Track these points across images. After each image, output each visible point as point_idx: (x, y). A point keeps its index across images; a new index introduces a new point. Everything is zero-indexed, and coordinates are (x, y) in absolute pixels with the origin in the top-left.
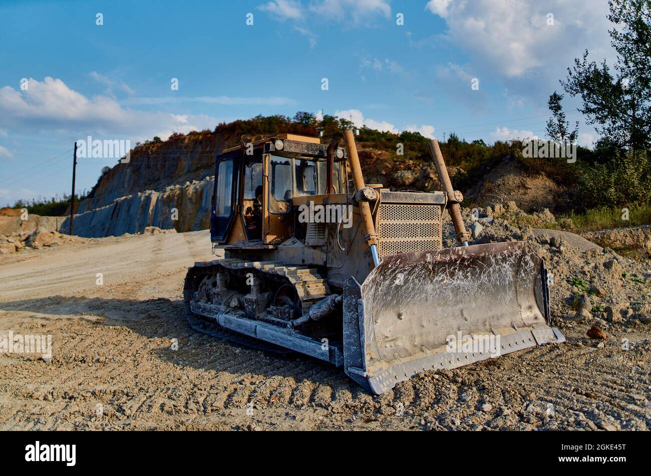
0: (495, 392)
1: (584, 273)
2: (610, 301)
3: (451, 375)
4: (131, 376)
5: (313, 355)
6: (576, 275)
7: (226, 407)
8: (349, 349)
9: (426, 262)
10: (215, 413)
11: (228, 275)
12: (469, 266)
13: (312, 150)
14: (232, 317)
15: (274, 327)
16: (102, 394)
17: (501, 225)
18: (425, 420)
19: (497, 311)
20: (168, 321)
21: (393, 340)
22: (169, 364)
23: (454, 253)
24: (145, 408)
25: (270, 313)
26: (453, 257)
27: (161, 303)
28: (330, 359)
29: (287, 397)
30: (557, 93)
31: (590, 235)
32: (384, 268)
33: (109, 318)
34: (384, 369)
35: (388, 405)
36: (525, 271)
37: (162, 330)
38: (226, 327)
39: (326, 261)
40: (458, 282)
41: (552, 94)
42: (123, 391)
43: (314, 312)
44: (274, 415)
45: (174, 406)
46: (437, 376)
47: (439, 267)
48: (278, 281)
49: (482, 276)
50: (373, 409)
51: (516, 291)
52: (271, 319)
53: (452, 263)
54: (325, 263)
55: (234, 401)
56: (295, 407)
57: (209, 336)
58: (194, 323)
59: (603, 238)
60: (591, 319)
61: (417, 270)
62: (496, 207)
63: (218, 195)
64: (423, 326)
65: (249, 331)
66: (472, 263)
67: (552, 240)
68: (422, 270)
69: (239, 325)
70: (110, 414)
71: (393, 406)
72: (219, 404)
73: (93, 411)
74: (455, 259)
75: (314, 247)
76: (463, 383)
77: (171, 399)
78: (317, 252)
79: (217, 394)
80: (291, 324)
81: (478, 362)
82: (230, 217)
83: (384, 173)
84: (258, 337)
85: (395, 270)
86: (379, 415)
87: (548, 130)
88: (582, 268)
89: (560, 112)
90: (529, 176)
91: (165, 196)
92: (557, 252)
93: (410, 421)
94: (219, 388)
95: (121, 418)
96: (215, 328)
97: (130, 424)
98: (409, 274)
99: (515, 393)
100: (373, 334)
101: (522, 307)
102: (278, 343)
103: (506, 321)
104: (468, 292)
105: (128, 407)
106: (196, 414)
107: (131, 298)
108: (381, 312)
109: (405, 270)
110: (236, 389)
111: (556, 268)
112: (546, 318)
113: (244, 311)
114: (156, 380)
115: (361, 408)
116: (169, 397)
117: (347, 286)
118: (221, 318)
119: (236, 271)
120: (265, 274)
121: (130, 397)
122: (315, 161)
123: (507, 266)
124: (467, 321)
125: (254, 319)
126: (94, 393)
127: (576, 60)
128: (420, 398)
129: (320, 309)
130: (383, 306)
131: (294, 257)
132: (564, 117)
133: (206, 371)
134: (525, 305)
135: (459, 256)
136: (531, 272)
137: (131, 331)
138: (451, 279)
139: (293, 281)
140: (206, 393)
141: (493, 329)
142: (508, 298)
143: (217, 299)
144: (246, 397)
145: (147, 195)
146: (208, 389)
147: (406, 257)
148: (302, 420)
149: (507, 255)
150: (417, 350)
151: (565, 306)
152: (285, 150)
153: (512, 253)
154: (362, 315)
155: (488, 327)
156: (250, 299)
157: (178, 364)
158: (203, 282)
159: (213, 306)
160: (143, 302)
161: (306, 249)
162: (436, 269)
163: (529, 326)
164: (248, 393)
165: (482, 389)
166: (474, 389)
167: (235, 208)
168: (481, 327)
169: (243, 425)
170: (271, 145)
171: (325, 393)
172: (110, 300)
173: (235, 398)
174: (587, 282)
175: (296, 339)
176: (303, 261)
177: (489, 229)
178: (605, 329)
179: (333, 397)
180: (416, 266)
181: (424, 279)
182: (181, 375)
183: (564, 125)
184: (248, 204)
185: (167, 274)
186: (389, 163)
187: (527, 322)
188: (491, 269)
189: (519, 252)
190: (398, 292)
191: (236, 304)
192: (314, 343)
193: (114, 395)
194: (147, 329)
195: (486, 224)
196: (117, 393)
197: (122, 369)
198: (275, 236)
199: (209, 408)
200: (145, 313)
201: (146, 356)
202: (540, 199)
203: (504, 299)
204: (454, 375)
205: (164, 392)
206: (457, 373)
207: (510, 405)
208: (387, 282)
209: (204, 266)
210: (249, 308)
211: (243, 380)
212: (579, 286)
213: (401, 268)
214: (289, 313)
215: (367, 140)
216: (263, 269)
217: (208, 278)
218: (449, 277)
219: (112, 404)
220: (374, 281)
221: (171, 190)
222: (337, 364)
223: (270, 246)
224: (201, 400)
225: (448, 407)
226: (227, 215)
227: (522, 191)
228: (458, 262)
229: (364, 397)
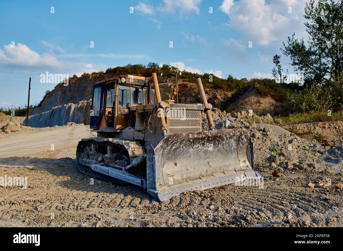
0: (218, 200)
1: (278, 145)
2: (289, 159)
3: (199, 193)
4: (45, 194)
5: (134, 184)
6: (274, 147)
7: (87, 207)
8: (149, 180)
9: (189, 138)
10: (82, 210)
11: (98, 145)
12: (212, 140)
13: (140, 83)
14: (98, 166)
15: (117, 170)
16: (28, 202)
17: (239, 122)
18: (180, 213)
19: (227, 163)
20: (69, 169)
21: (172, 176)
22: (65, 188)
23: (204, 134)
24: (48, 208)
25: (116, 163)
26: (203, 136)
27: (67, 160)
28: (141, 185)
29: (118, 203)
30: (278, 55)
31: (287, 127)
32: (167, 140)
33: (39, 167)
34: (166, 190)
35: (165, 206)
36: (242, 143)
37: (64, 172)
38: (95, 170)
39: (144, 138)
40: (207, 148)
41: (275, 55)
42: (39, 200)
43: (134, 162)
44: (110, 211)
45: (62, 207)
46: (192, 194)
47: (196, 141)
48: (120, 147)
49: (219, 146)
50: (157, 208)
51: (238, 153)
52: (116, 166)
53: (203, 139)
54: (144, 139)
55: (92, 205)
56: (121, 207)
57: (88, 176)
58: (81, 169)
59: (293, 128)
60: (276, 167)
61: (184, 142)
62: (242, 112)
63: (94, 105)
64: (188, 170)
65: (105, 173)
66: (214, 139)
67: (264, 129)
68: (187, 142)
69: (101, 170)
70: (30, 210)
71: (167, 207)
72: (85, 206)
73: (22, 209)
74: (205, 137)
75: (139, 131)
76: (205, 197)
77: (62, 204)
78: (140, 133)
79: (84, 201)
80: (124, 168)
81: (215, 187)
82: (99, 116)
83: (194, 95)
84: (109, 175)
85: (172, 142)
86: (160, 211)
87: (273, 74)
88: (278, 143)
89: (279, 64)
90: (262, 97)
91: (79, 106)
92: (266, 135)
93: (173, 213)
94: (86, 199)
95: (35, 212)
96: (91, 171)
97: (38, 214)
98: (180, 144)
99: (228, 201)
100: (161, 173)
101: (241, 161)
102: (118, 178)
103: (232, 168)
104: (212, 153)
105: (40, 207)
106: (73, 210)
107: (53, 158)
108: (166, 162)
109: (178, 142)
110: (94, 200)
111: (264, 143)
112: (252, 166)
113: (104, 163)
114: (57, 196)
115: (152, 207)
116: (61, 203)
117: (148, 149)
118: (93, 166)
119: (101, 143)
120: (114, 144)
121: (42, 203)
122: (142, 88)
123: (233, 141)
124: (211, 167)
125: (108, 166)
126: (24, 201)
127: (288, 37)
128: (181, 203)
129: (137, 160)
130: (167, 159)
131: (129, 136)
132: (281, 67)
133: (82, 191)
134: (242, 160)
135: (207, 135)
136: (245, 144)
137: (49, 173)
138: (203, 147)
139: (126, 147)
140: (79, 201)
141: (225, 172)
142: (233, 157)
143: (91, 157)
144: (98, 203)
145: (69, 105)
146: (81, 199)
147: (178, 135)
148: (122, 213)
149: (232, 135)
150: (184, 181)
151: (266, 161)
152: (126, 83)
153: (235, 134)
154: (155, 163)
155: (222, 170)
156: (107, 157)
157: (69, 188)
158: (86, 148)
159: (90, 160)
160: (58, 159)
161: (135, 132)
162: (195, 142)
163: (244, 170)
164: (100, 201)
165: (212, 199)
166: (209, 199)
167: (102, 111)
168: (219, 171)
169: (92, 215)
170: (119, 80)
171: (137, 201)
172: (42, 159)
173: (92, 203)
174: (279, 150)
175: (127, 176)
176: (134, 138)
177: (233, 123)
178: (282, 172)
179: (140, 203)
180: (184, 140)
181: (188, 146)
182: (69, 193)
183: (281, 71)
184: (108, 110)
185: (74, 146)
186: (197, 90)
187: (243, 169)
188: (224, 142)
189: (238, 134)
190: (175, 152)
191: (101, 160)
192: (135, 177)
193: (34, 202)
194: (57, 172)
195: (232, 121)
196: (36, 201)
197: (41, 191)
198: (121, 126)
199: (79, 208)
200: (58, 165)
201: (54, 185)
202: (267, 109)
203: (231, 157)
204: (201, 193)
205: (59, 201)
206: (202, 192)
207: (223, 206)
208: (169, 148)
209: (86, 140)
210: (106, 161)
211: (98, 195)
212: (275, 152)
213: (176, 141)
214: (125, 163)
215: (185, 78)
216: (113, 141)
217: (88, 147)
218: (201, 146)
219: (33, 206)
220: (161, 146)
221: (82, 103)
222: (145, 188)
223: (118, 130)
224: (76, 204)
225: (194, 207)
226: (98, 115)
227: (258, 105)
228: (206, 138)
229: (155, 203)
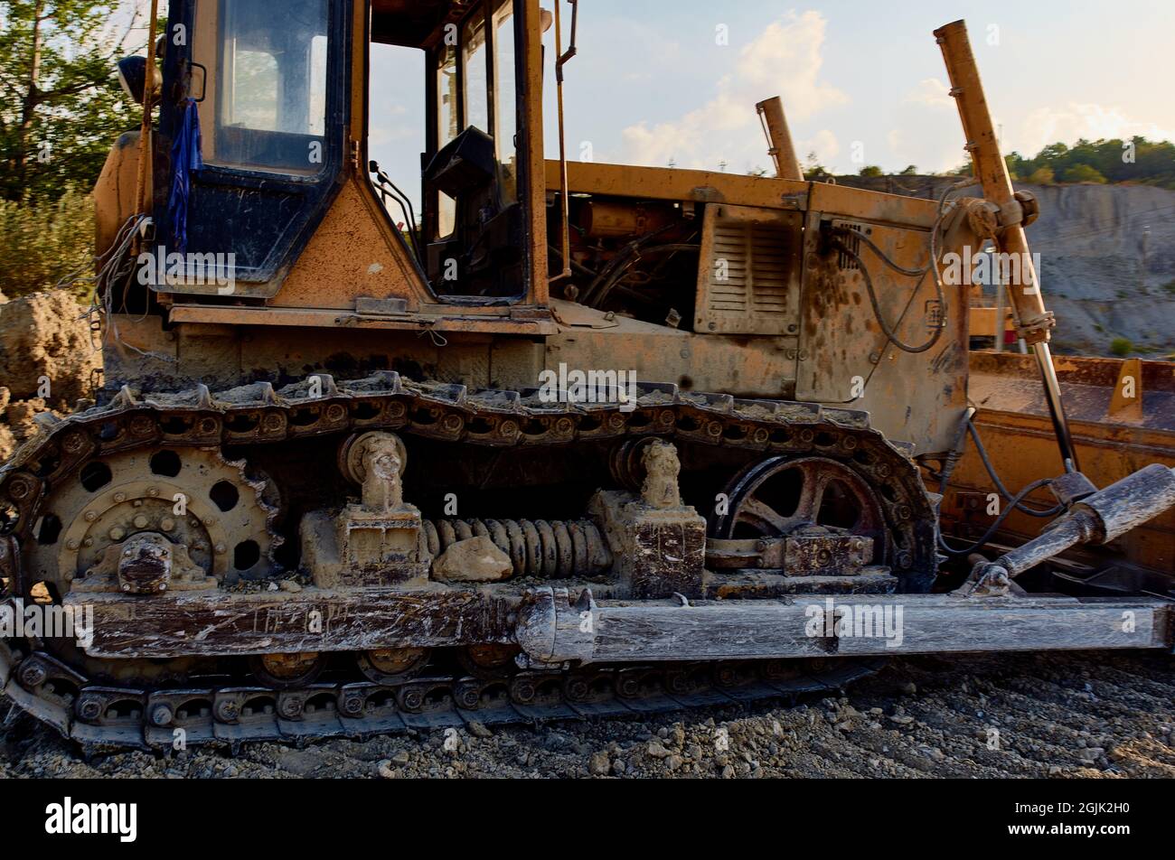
28: (1158, 637)
39: (795, 383)
54: (791, 387)
65: (777, 643)
69: (715, 632)
75: (740, 339)
78: (755, 353)
118: (578, 626)
131: (638, 368)
143: (367, 560)
156: (674, 528)
159: (333, 595)
175: (1034, 612)
176: (686, 383)
192: (1098, 608)
